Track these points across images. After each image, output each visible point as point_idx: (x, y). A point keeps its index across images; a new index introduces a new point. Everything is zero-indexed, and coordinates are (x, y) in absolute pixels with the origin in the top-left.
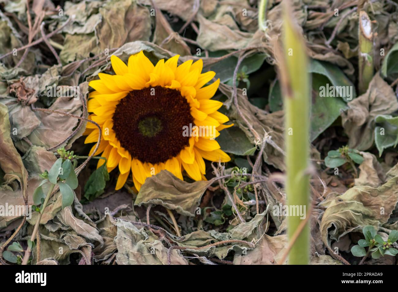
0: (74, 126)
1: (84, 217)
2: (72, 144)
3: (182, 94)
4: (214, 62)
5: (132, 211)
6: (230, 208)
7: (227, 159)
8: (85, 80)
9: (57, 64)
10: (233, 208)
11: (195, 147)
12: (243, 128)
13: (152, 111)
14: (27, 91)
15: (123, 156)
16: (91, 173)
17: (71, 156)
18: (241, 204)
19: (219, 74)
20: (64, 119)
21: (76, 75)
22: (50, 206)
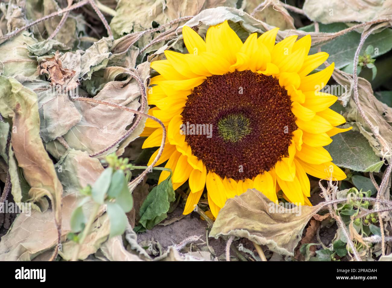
0: (128, 124)
1: (139, 252)
2: (125, 149)
3: (281, 83)
4: (327, 38)
5: (206, 245)
6: (344, 246)
7: (342, 176)
8: (145, 60)
9: (107, 36)
10: (348, 245)
11: (296, 158)
12: (365, 133)
13: (237, 106)
14: (64, 73)
15: (195, 167)
16: (150, 190)
17: (125, 165)
18: (360, 241)
19: (333, 56)
20: (115, 113)
21: (132, 51)
22: (92, 234)
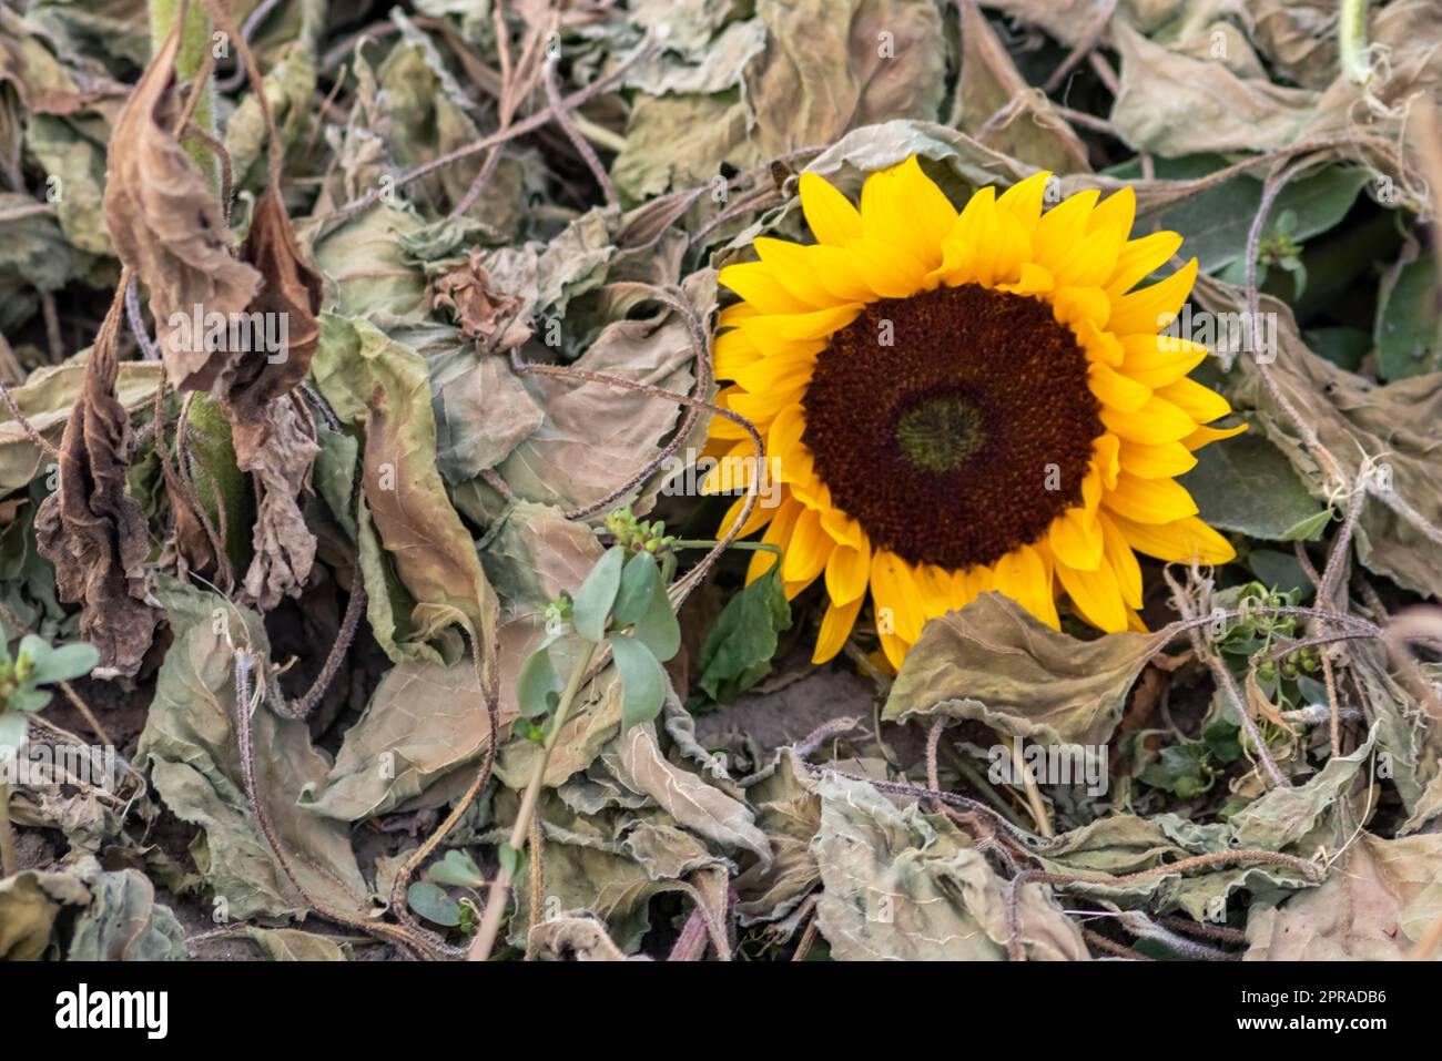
0: (664, 432)
1: (702, 763)
2: (658, 498)
3: (1059, 314)
4: (1176, 195)
5: (873, 741)
6: (1233, 733)
7: (1221, 552)
8: (704, 263)
9: (603, 203)
10: (1243, 732)
11: (1104, 508)
12: (1280, 439)
13: (947, 377)
14: (494, 303)
15: (841, 539)
16: (725, 602)
17: (656, 539)
18: (1274, 720)
19: (1192, 240)
20: (629, 405)
21: (670, 243)
22: (578, 720)
